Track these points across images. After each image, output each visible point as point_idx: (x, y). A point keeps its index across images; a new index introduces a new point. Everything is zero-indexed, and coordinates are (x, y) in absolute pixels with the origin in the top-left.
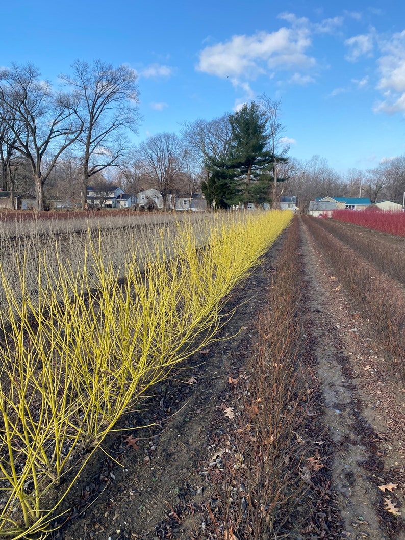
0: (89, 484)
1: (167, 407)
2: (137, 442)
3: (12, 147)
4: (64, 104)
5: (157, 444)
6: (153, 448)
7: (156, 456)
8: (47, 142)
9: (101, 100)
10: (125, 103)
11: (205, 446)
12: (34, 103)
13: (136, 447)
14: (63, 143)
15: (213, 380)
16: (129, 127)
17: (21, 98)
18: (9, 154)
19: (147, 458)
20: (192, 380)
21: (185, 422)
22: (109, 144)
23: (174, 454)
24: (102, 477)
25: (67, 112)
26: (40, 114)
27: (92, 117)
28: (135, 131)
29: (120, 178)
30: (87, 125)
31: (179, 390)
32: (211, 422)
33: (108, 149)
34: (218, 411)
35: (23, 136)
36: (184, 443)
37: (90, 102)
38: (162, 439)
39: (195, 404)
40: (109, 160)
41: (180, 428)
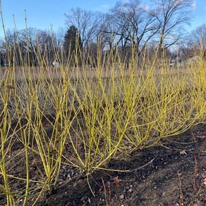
0: (71, 200)
1: (155, 165)
2: (120, 182)
3: (127, 39)
4: (152, 15)
5: (134, 188)
6: (130, 190)
7: (130, 197)
8: (142, 35)
9: (171, 10)
10: (184, 9)
11: (174, 202)
12: (138, 17)
13: (118, 186)
14: (150, 34)
15: (201, 156)
16: (186, 22)
17: (132, 15)
18: (126, 43)
19: (122, 197)
20: (183, 152)
21: (165, 178)
22: (174, 33)
23: (145, 200)
24: (83, 199)
25: (153, 19)
26: (140, 22)
27: (166, 19)
28: (189, 24)
29: (180, 51)
30: (163, 24)
31: (169, 156)
32: (187, 184)
33: (173, 35)
34: (198, 178)
35: (132, 33)
36: (157, 194)
37: (166, 12)
38: (141, 186)
39: (179, 168)
40: (173, 41)
41: (159, 183)
